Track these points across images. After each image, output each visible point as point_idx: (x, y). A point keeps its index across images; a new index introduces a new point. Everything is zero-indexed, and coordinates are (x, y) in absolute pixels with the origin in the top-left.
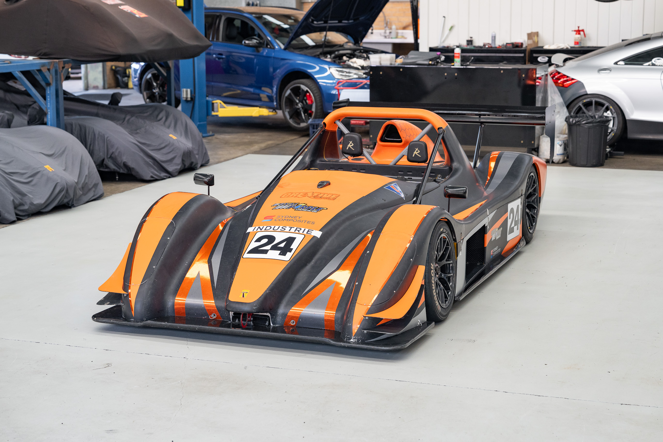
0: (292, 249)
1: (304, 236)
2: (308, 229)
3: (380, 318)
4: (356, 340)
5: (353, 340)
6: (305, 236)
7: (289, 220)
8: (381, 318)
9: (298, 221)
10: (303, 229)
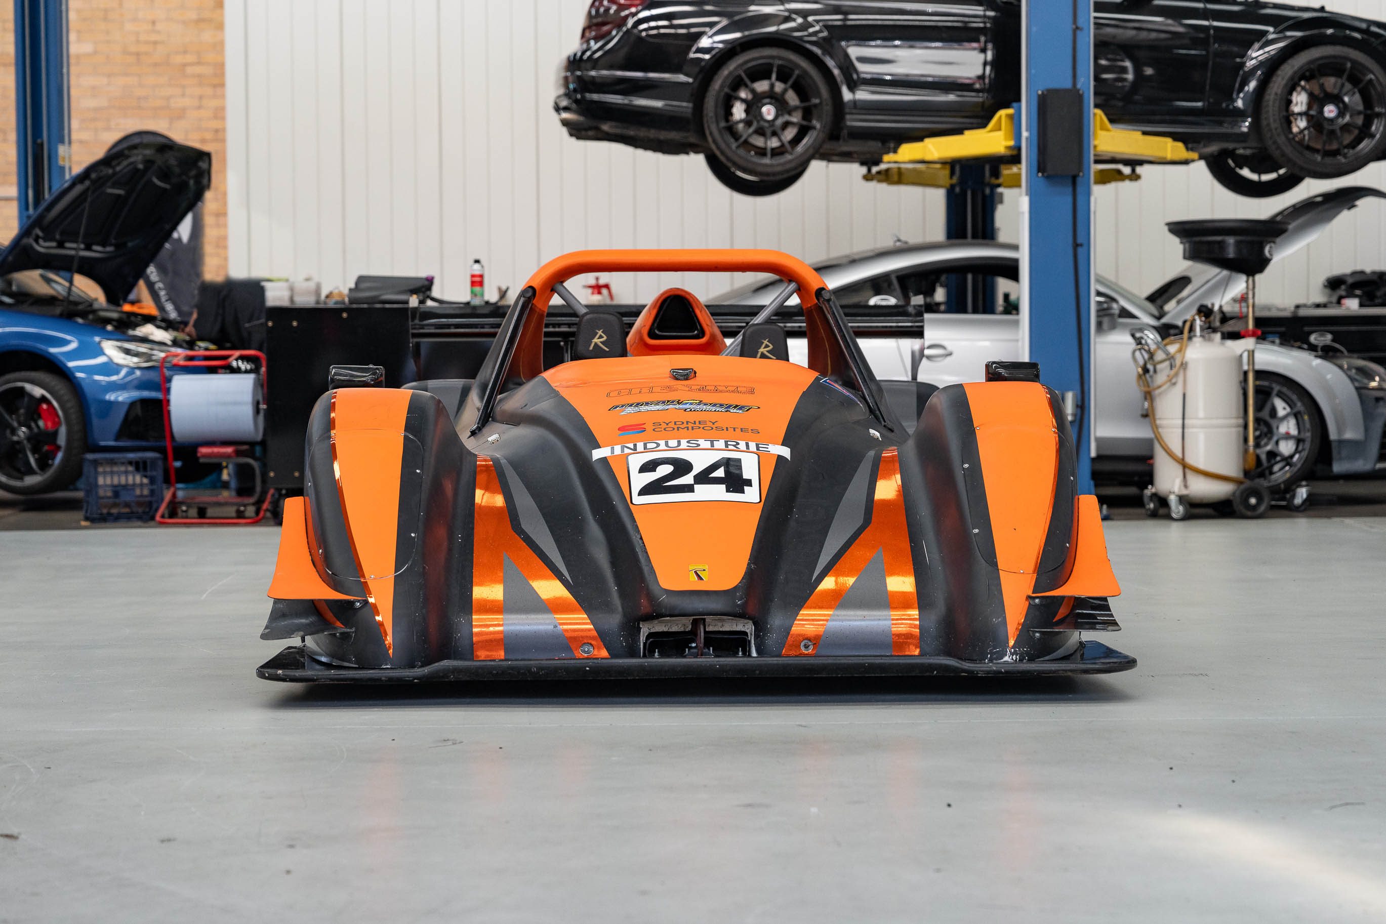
0: (750, 480)
1: (755, 454)
2: (753, 443)
4: (1018, 657)
5: (1009, 657)
6: (758, 455)
7: (692, 428)
10: (741, 443)
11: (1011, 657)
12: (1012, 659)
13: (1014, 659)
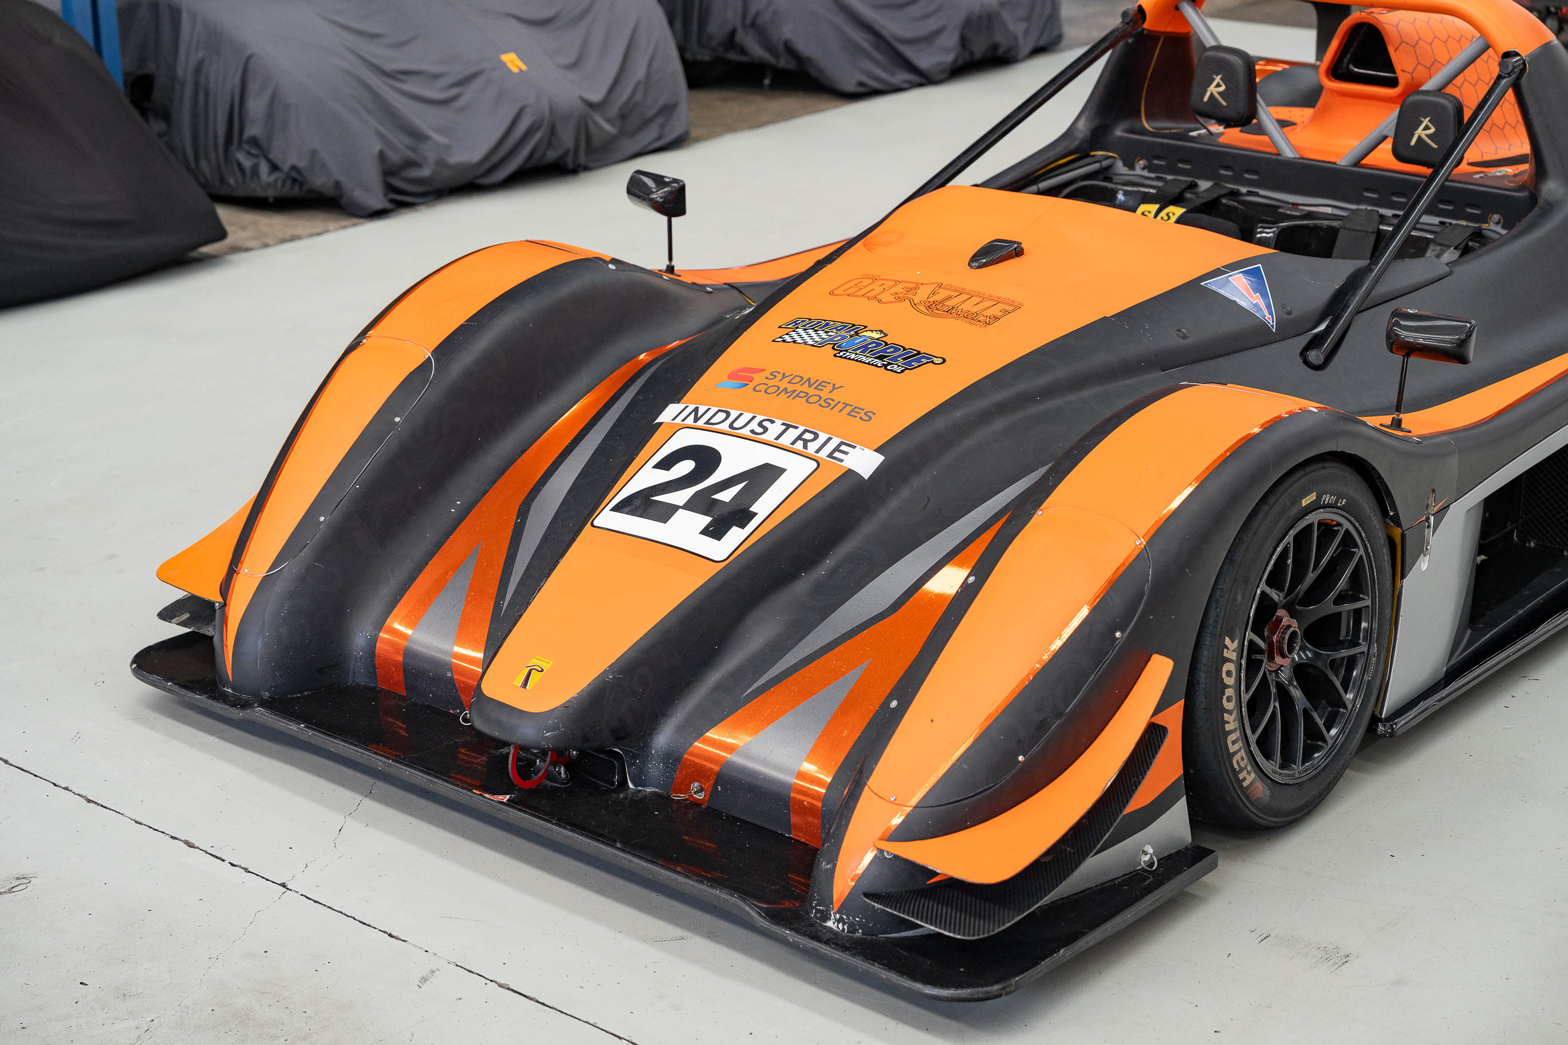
0: (755, 514)
1: (814, 465)
2: (839, 440)
3: (928, 869)
4: (846, 927)
5: (834, 923)
6: (818, 465)
7: (797, 396)
8: (930, 867)
9: (822, 402)
10: (823, 437)
11: (836, 924)
12: (838, 927)
13: (841, 928)
